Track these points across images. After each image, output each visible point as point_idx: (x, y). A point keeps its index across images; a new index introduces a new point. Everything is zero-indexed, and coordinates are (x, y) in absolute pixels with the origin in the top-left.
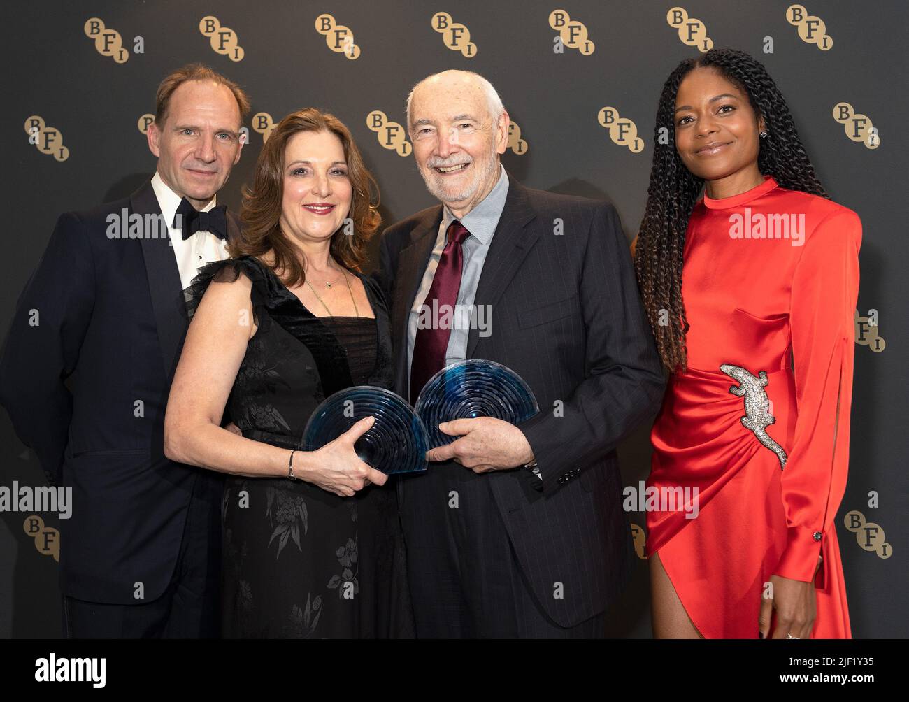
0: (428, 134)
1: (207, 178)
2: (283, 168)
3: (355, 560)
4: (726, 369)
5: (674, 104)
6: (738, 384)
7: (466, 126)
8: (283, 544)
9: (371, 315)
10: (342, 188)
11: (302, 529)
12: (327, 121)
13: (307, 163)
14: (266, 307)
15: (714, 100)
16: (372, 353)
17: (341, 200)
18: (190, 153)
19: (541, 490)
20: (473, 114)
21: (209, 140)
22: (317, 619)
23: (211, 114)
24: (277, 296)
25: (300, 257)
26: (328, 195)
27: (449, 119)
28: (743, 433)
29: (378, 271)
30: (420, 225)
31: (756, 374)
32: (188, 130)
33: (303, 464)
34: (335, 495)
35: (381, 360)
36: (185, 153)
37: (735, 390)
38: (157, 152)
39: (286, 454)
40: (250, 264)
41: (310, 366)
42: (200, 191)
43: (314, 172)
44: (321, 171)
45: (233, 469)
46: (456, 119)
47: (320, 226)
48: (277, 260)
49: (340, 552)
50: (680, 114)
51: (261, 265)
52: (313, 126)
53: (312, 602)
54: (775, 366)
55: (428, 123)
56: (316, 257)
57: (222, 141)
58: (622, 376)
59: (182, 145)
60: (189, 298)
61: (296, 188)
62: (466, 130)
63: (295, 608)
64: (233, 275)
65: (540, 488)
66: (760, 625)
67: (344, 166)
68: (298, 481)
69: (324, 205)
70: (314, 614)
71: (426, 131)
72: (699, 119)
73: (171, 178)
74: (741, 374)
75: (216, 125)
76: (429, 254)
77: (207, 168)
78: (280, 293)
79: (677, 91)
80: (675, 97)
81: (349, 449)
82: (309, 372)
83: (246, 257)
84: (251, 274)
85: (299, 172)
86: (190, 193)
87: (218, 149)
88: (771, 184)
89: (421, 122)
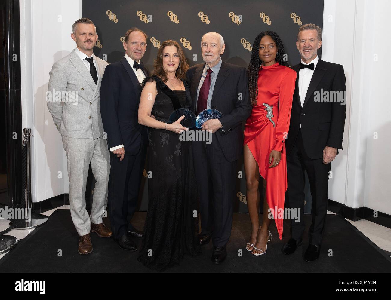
0: (205, 46)
1: (139, 54)
2: (163, 55)
3: (180, 148)
4: (264, 104)
5: (259, 43)
6: (266, 108)
7: (214, 46)
8: (164, 143)
9: (184, 90)
10: (177, 60)
11: (168, 140)
12: (174, 43)
13: (168, 54)
14: (160, 88)
15: (269, 44)
16: (185, 99)
17: (176, 63)
18: (135, 49)
19: (224, 134)
20: (216, 43)
21: (139, 45)
22: (172, 160)
23: (140, 39)
24: (162, 86)
25: (167, 76)
26: (173, 61)
27: (210, 43)
28: (266, 119)
29: (186, 79)
30: (198, 69)
31: (270, 106)
32: (134, 43)
33: (169, 127)
34: (177, 133)
35: (187, 101)
36: (134, 48)
37: (265, 109)
38: (126, 49)
39: (165, 124)
40: (156, 78)
41: (170, 102)
42: (138, 58)
43: (170, 56)
44: (171, 56)
45: (153, 127)
46: (212, 43)
47: (172, 69)
48: (162, 77)
49: (177, 146)
50: (260, 46)
51: (158, 78)
52: (170, 44)
53: (171, 156)
54: (275, 105)
55: (205, 43)
56: (171, 76)
57: (143, 45)
58: (242, 108)
59: (133, 47)
60: (141, 85)
61: (166, 60)
62: (214, 47)
63: (167, 157)
64: (152, 80)
65: (224, 133)
66: (269, 160)
67: (177, 54)
68: (168, 130)
69: (172, 64)
70: (171, 159)
71: (205, 45)
72: (265, 48)
73: (130, 55)
74: (267, 106)
75: (141, 41)
76: (201, 76)
77: (139, 52)
78: (163, 85)
79: (261, 40)
80: (260, 41)
81: (179, 123)
82: (170, 103)
83: (155, 76)
84: (156, 81)
85: (166, 56)
86: (136, 58)
87: (142, 47)
88: (278, 64)
89: (204, 43)
